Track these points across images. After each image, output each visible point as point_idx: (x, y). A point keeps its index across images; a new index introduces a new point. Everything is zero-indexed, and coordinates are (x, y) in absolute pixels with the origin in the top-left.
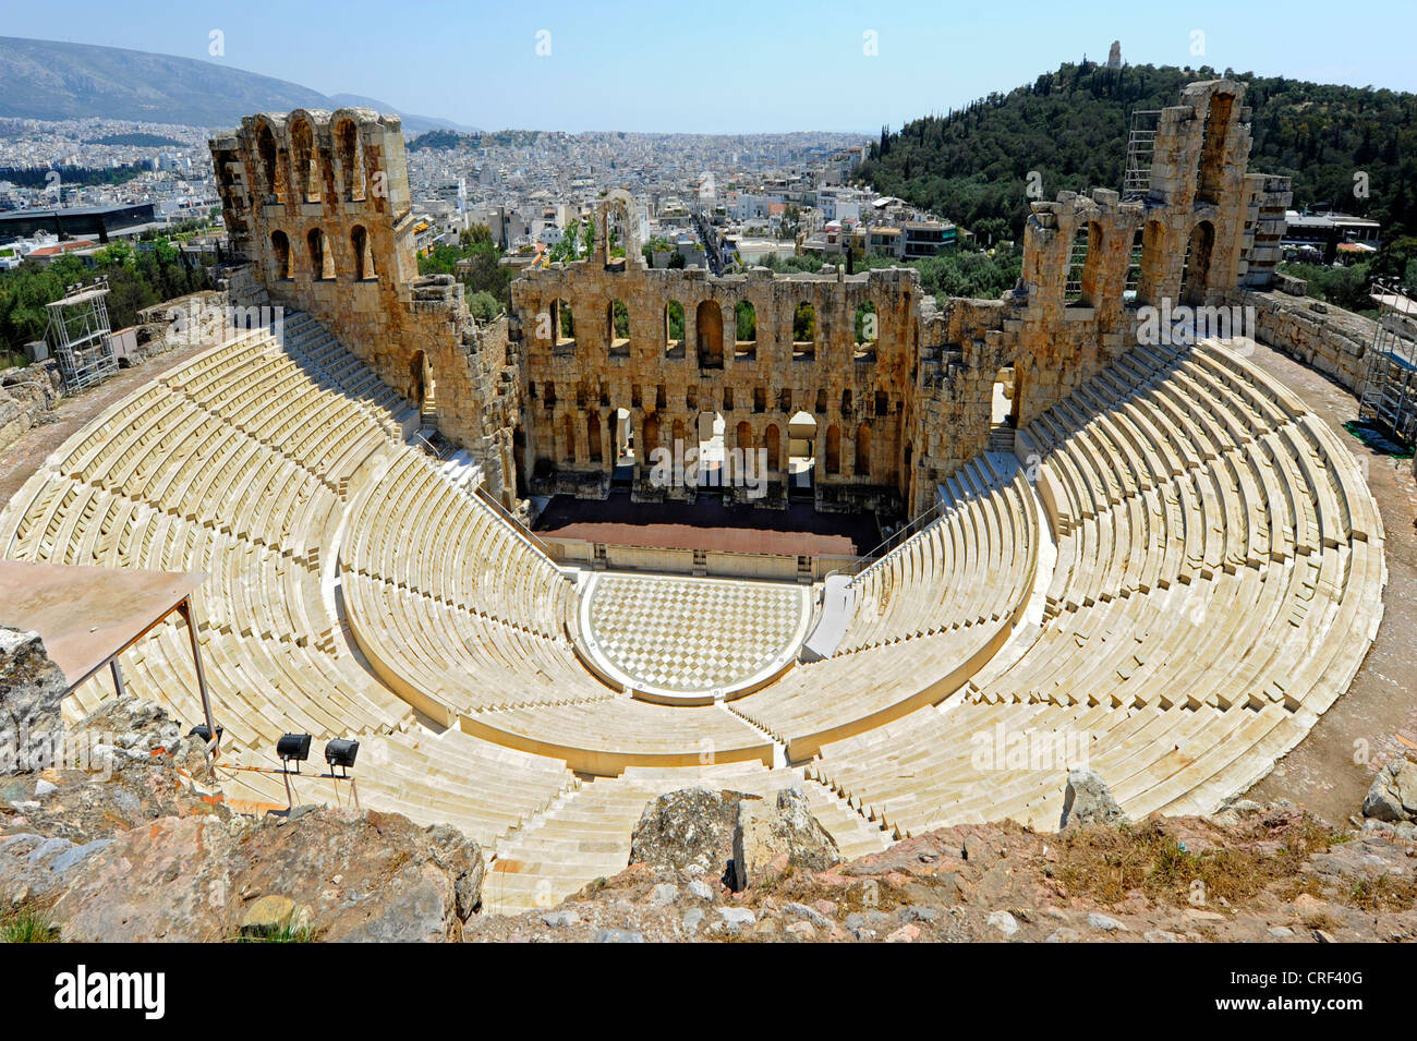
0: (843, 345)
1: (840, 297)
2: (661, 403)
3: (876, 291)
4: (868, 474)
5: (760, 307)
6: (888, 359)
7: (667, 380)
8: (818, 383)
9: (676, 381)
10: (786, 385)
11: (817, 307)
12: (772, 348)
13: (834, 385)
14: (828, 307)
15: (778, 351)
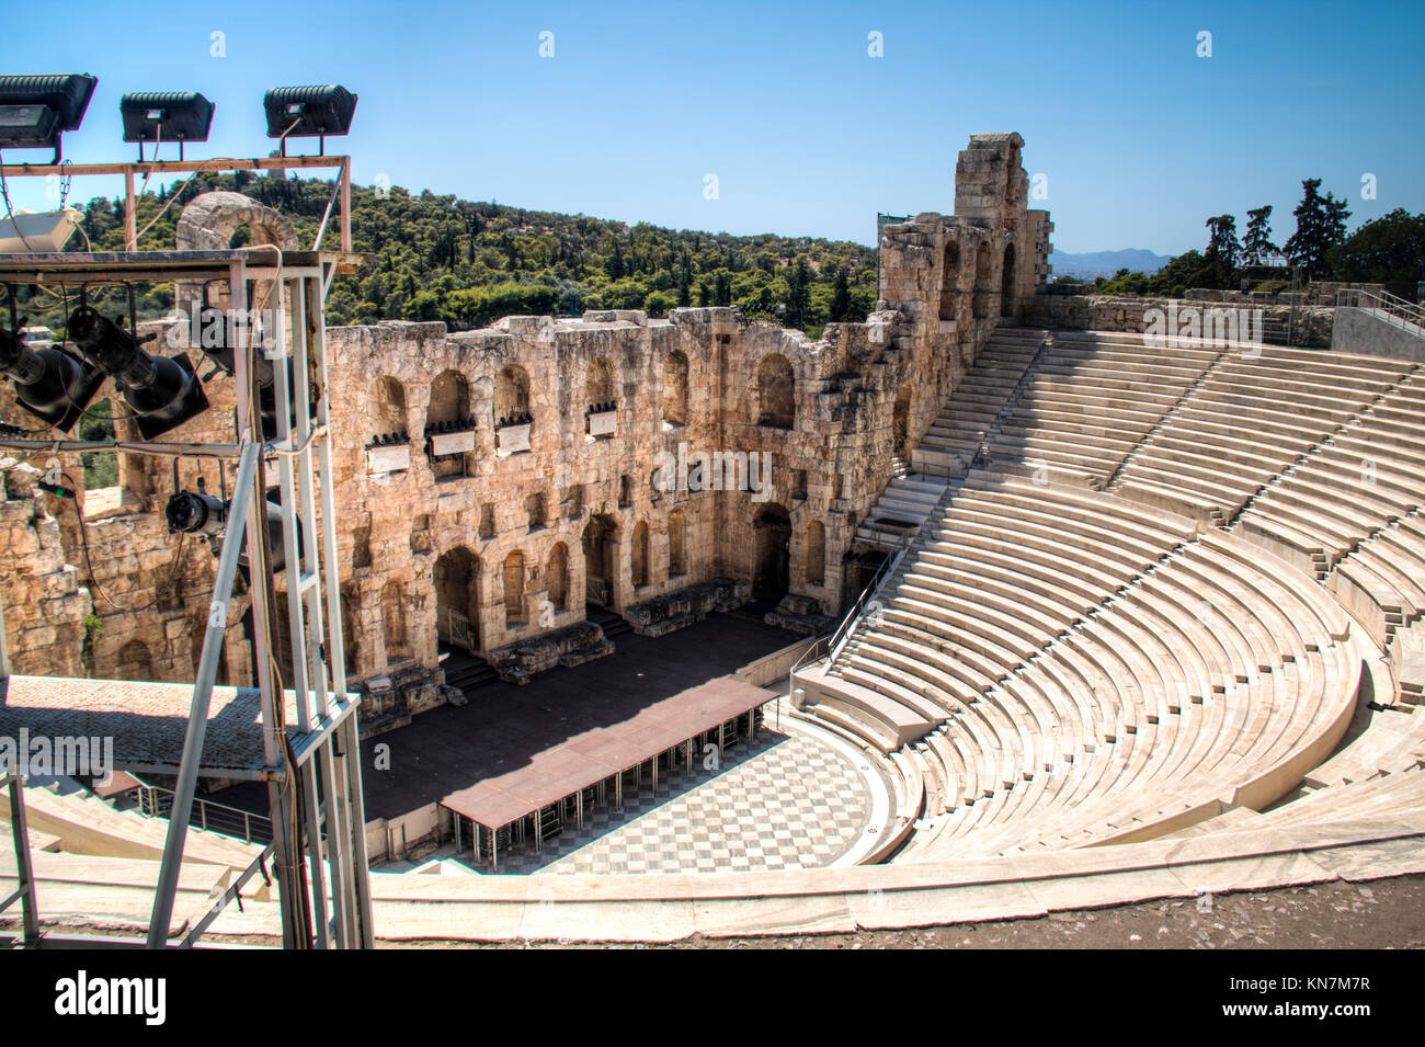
0: (650, 411)
1: (645, 348)
2: (364, 557)
3: (686, 335)
4: (685, 574)
5: (538, 370)
6: (702, 419)
7: (377, 517)
8: (622, 467)
9: (393, 514)
10: (577, 479)
11: (618, 363)
12: (556, 430)
13: (641, 466)
14: (632, 360)
15: (565, 432)
